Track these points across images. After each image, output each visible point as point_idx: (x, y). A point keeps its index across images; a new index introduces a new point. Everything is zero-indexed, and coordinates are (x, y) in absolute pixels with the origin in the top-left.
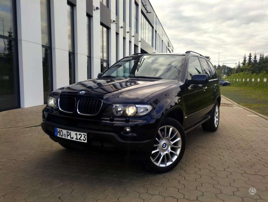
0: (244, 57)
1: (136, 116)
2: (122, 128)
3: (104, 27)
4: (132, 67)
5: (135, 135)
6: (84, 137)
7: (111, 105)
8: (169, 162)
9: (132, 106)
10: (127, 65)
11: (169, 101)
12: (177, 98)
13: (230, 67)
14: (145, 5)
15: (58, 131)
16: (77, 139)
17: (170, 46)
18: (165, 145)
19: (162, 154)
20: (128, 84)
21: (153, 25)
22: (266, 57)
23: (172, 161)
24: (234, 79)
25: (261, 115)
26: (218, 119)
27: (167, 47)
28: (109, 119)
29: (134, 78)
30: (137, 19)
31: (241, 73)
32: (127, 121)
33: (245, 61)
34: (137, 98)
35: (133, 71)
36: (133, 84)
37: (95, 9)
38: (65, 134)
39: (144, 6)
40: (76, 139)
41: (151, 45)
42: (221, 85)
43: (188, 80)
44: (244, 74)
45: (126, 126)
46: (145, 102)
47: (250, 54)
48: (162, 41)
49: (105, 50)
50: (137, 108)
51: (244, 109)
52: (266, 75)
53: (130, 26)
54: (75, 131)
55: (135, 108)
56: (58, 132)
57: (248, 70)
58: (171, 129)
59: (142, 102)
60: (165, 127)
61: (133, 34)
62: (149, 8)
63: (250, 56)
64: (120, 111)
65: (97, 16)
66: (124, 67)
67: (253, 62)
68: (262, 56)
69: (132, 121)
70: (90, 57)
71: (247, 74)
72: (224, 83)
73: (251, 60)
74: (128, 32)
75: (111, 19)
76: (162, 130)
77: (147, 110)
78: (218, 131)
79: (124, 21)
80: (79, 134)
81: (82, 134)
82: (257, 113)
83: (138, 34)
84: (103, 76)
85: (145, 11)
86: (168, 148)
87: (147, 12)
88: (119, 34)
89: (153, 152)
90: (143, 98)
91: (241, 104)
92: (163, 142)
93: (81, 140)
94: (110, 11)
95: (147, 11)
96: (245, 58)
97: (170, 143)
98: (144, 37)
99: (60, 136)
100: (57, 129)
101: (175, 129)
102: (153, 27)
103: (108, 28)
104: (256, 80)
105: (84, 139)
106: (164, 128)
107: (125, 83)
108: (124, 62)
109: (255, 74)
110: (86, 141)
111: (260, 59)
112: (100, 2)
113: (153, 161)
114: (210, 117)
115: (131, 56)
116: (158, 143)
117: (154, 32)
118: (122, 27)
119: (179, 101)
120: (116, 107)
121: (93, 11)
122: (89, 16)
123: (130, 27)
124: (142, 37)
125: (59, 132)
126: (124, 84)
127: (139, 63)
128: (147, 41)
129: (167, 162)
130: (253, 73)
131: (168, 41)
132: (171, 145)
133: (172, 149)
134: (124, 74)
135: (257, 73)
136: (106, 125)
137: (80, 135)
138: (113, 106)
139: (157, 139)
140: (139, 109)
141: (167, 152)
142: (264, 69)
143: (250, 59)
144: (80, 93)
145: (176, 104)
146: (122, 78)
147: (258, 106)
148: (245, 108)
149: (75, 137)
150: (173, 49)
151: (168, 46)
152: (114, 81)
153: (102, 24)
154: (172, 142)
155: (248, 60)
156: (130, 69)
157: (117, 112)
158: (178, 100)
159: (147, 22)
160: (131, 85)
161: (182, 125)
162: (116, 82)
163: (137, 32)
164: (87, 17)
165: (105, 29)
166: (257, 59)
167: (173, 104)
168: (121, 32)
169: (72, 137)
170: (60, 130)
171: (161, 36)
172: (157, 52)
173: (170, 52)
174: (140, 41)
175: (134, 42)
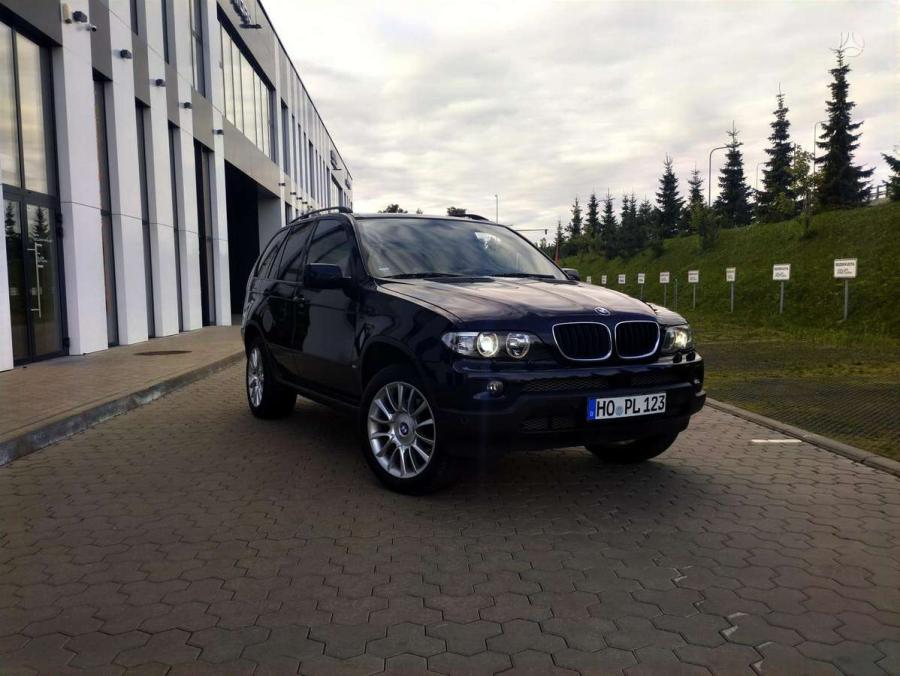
0: (573, 209)
17: (338, 167)
21: (271, 79)
22: (643, 205)
27: (328, 169)
30: (200, 39)
33: (577, 220)
41: (267, 152)
44: (582, 261)
47: (593, 199)
48: (311, 145)
52: (655, 261)
53: (169, 57)
57: (593, 247)
61: (185, 94)
63: (593, 206)
67: (603, 223)
68: (629, 204)
71: (592, 261)
73: (597, 216)
74: (159, 83)
79: (135, 31)
81: (658, 395)
83: (211, 103)
85: (234, 18)
87: (246, 25)
95: (244, 18)
96: (577, 212)
98: (239, 119)
102: (271, 88)
109: (617, 260)
111: (623, 215)
117: (277, 106)
123: (167, 60)
124: (230, 118)
128: (249, 135)
130: (610, 257)
131: (330, 147)
143: (593, 213)
150: (350, 180)
151: (331, 167)
155: (588, 217)
159: (247, 66)
163: (203, 88)
165: (28, 49)
166: (613, 215)
171: (305, 128)
172: (293, 183)
173: (340, 189)
174: (220, 132)
175: (191, 132)
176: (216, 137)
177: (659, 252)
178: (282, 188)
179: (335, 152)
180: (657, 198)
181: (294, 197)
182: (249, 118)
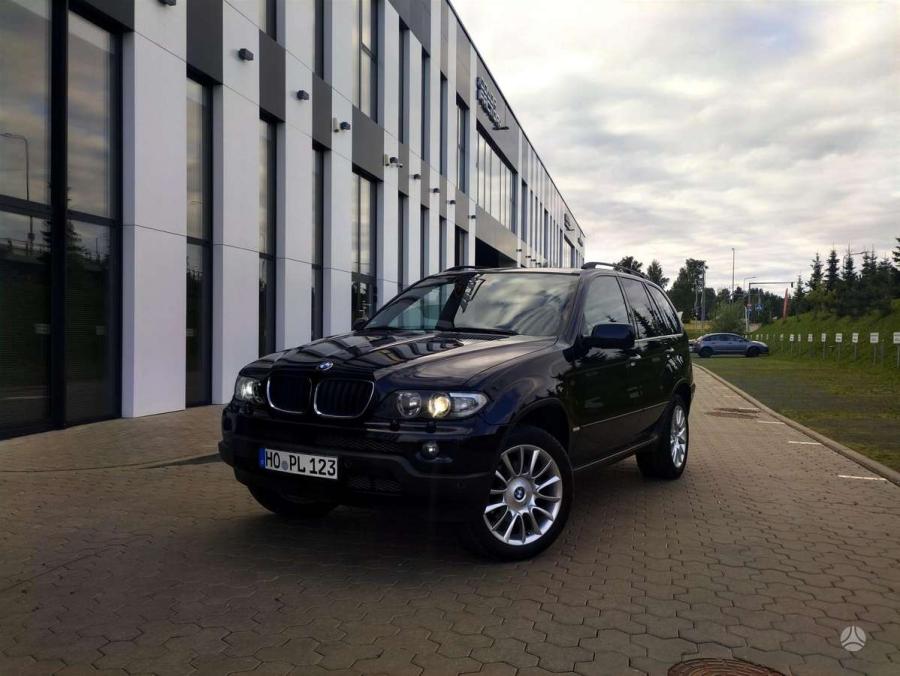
0: (814, 264)
1: (449, 418)
2: (419, 446)
3: (363, 180)
4: (448, 297)
5: (449, 460)
6: (331, 467)
7: (392, 395)
8: (531, 535)
9: (440, 395)
10: (433, 296)
11: (536, 383)
12: (557, 382)
13: (775, 294)
14: (490, 108)
15: (269, 456)
16: (313, 472)
17: (571, 228)
18: (520, 492)
19: (513, 513)
20: (436, 346)
21: (514, 166)
22: (882, 263)
23: (539, 533)
24: (782, 336)
25: (827, 440)
26: (683, 446)
27: (561, 231)
28: (388, 424)
29: (450, 332)
30: (463, 149)
31: (807, 317)
32: (431, 429)
33: (817, 275)
34: (449, 378)
35: (449, 310)
36: (448, 345)
37: (338, 127)
38: (285, 463)
39: (485, 110)
40: (311, 472)
41: (508, 225)
42: (741, 353)
43: (582, 337)
44: (815, 318)
45: (427, 442)
46: (470, 385)
47: (833, 254)
48: (546, 212)
49: (365, 239)
50: (452, 399)
51: (787, 424)
53: (443, 171)
54: (309, 453)
55: (448, 400)
56: (268, 458)
57: (827, 304)
58: (536, 454)
59: (464, 386)
60: (521, 447)
61: (451, 195)
62: (500, 116)
63: (833, 261)
64: (414, 407)
65: (342, 146)
66: (423, 302)
67: (841, 277)
68: (869, 261)
69: (443, 430)
70: (320, 268)
71: (824, 319)
72: (749, 346)
73: (838, 272)
74: (436, 190)
75: (385, 152)
76: (514, 457)
77: (476, 404)
78: (685, 478)
79: (423, 158)
80: (320, 461)
81: (326, 459)
82: (820, 437)
83: (468, 194)
84: (368, 326)
85: (488, 125)
86: (528, 499)
87: (497, 127)
88: (407, 196)
89: (489, 509)
90: (466, 377)
91: (784, 411)
92: (516, 485)
93: (324, 474)
94: (382, 130)
95: (496, 124)
96: (818, 267)
97: (533, 487)
98: (487, 203)
99: (273, 468)
100: (266, 450)
101: (546, 454)
102: (514, 172)
103: (376, 182)
104: (847, 337)
105: (331, 471)
106: (518, 451)
107: (425, 345)
108: (424, 289)
109: (846, 319)
110: (335, 477)
111: (864, 271)
112: (353, 106)
113: (491, 528)
114: (656, 437)
115: (442, 274)
116: (504, 486)
117: (519, 187)
118: (416, 177)
119: (561, 389)
120: (403, 397)
121: (333, 133)
122: (321, 149)
123: (441, 173)
124: (481, 204)
125: (271, 459)
126: (422, 347)
127: (468, 290)
128: (495, 215)
129: (528, 535)
130: (841, 315)
131: (565, 211)
132: (535, 493)
133: (538, 502)
134: (423, 321)
135: (853, 315)
136: (378, 438)
137: (322, 463)
138: (398, 395)
139: (497, 473)
140: (456, 401)
141: (525, 510)
142: (873, 303)
143: (833, 269)
144: (322, 366)
145: (551, 394)
146: (415, 332)
147: (831, 417)
148: (790, 421)
149: (309, 468)
150: (582, 239)
151: (564, 228)
152: (395, 341)
153: (356, 169)
154: (537, 486)
155: (827, 273)
156: (440, 306)
157: (408, 409)
158: (557, 387)
159: (496, 158)
160: (444, 348)
161: (566, 449)
162: (400, 342)
163: (463, 186)
164: (314, 152)
165: (366, 185)
166: (854, 271)
167: (544, 394)
168: (414, 190)
169: (301, 468)
170: (274, 452)
171: (541, 199)
172: (528, 248)
173: (572, 247)
174: (473, 217)
175: (454, 220)
176: (470, 220)
177: (887, 312)
178: (519, 253)
179: (568, 213)
180: (894, 256)
181: (529, 259)
182: (495, 199)
